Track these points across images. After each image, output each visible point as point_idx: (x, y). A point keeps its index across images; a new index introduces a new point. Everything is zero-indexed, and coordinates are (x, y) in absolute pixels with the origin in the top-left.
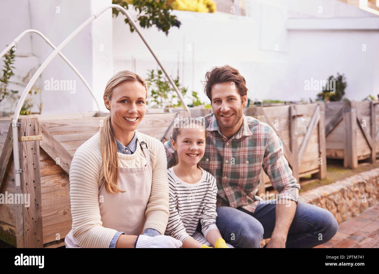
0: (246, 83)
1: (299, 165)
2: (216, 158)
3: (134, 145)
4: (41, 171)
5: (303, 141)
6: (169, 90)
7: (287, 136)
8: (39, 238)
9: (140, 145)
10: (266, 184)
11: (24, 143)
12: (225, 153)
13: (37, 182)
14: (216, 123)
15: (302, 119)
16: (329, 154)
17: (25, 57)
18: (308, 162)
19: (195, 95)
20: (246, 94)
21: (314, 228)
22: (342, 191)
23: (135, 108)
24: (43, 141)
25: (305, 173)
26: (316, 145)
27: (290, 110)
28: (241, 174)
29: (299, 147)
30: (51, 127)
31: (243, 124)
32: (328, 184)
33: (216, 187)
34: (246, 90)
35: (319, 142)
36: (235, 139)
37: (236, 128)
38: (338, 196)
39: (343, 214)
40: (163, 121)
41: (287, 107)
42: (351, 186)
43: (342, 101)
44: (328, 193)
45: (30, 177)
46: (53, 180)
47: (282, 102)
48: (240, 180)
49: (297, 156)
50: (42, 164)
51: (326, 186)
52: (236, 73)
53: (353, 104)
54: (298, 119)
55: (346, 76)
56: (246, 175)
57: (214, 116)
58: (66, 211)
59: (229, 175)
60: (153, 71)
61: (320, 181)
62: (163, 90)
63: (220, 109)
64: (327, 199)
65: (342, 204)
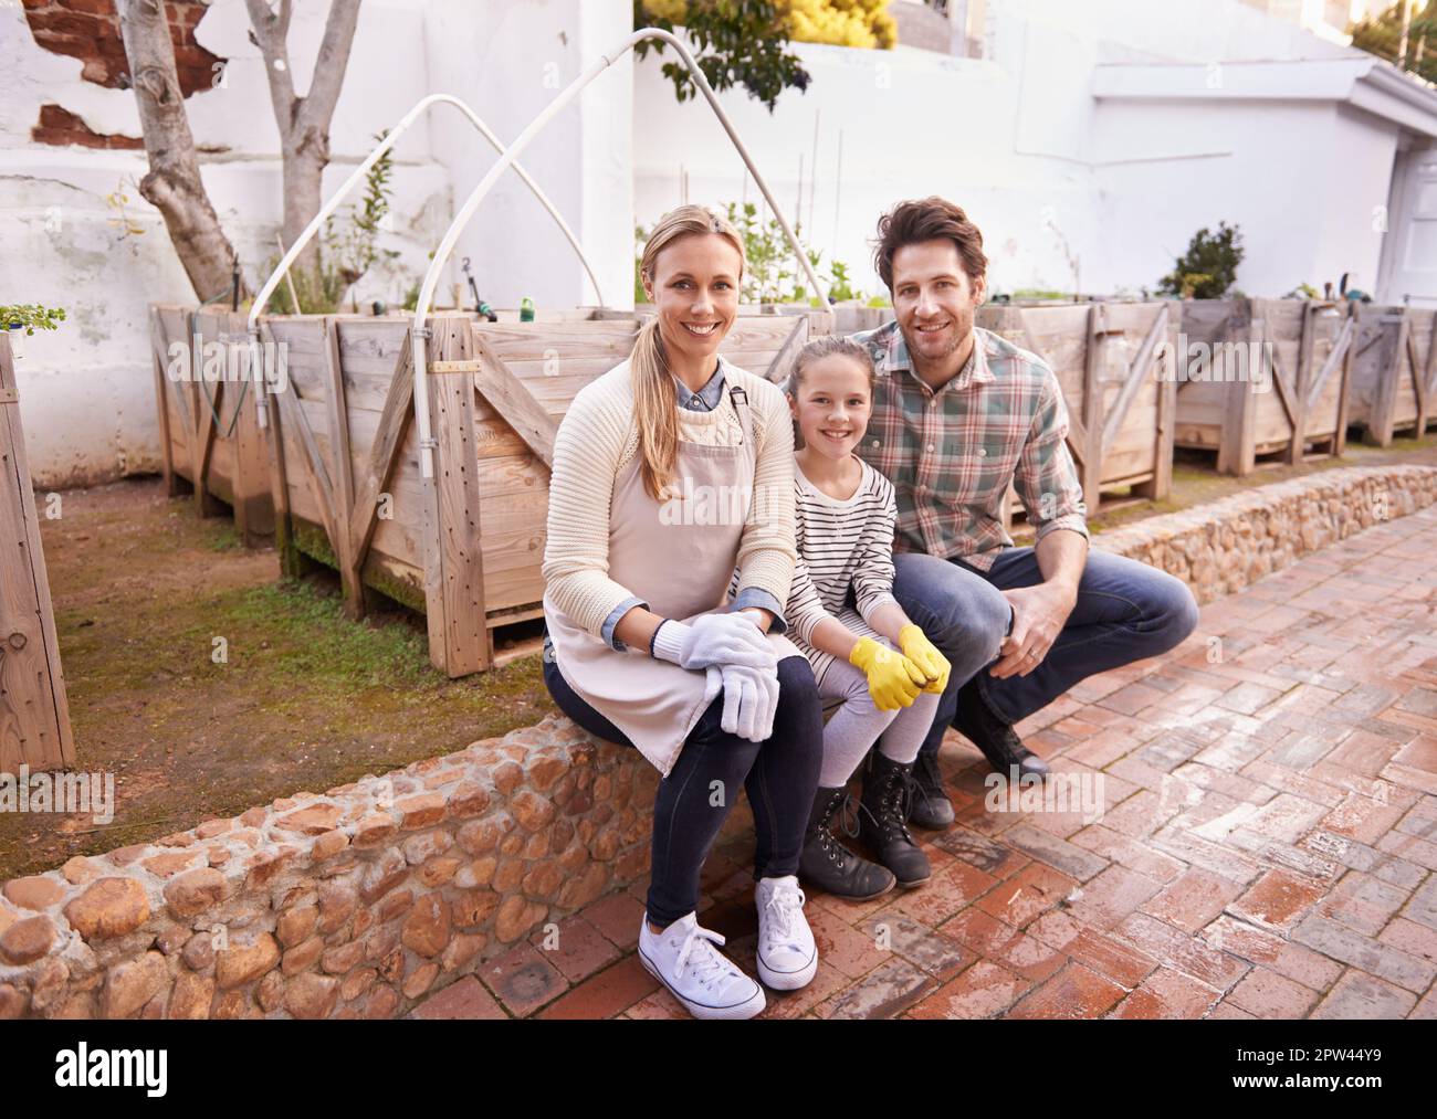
0: (984, 243)
1: (1103, 460)
2: (900, 440)
3: (716, 393)
4: (479, 446)
5: (1118, 400)
6: (773, 258)
7: (1077, 387)
8: (476, 599)
9: (731, 394)
10: (1014, 504)
11: (440, 377)
12: (927, 427)
13: (468, 470)
14: (904, 349)
15: (1121, 343)
16: (1180, 437)
17: (416, 164)
18: (1125, 453)
19: (839, 271)
20: (983, 273)
21: (1138, 612)
22: (1209, 530)
23: (708, 302)
24: (483, 376)
25: (1116, 481)
26: (1151, 412)
27: (1090, 317)
28: (964, 481)
29: (1105, 414)
30: (500, 342)
31: (972, 353)
32: (1172, 511)
33: (895, 507)
34: (983, 262)
35: (1158, 403)
36: (954, 391)
37: (955, 359)
38: (1197, 541)
39: (1204, 586)
40: (766, 337)
41: (1083, 309)
42: (1232, 519)
43: (1225, 300)
44: (1171, 531)
45: (453, 458)
46: (505, 469)
47: (1066, 297)
48: (959, 494)
49: (1100, 437)
50: (480, 430)
51: (1167, 517)
52: (959, 218)
53: (1257, 308)
54: (1111, 342)
55: (1240, 231)
56: (975, 484)
57: (898, 331)
58: (535, 541)
59: (935, 482)
60: (733, 206)
61: (1153, 504)
62: (755, 257)
63: (914, 309)
64: (1168, 548)
65: (1206, 563)
